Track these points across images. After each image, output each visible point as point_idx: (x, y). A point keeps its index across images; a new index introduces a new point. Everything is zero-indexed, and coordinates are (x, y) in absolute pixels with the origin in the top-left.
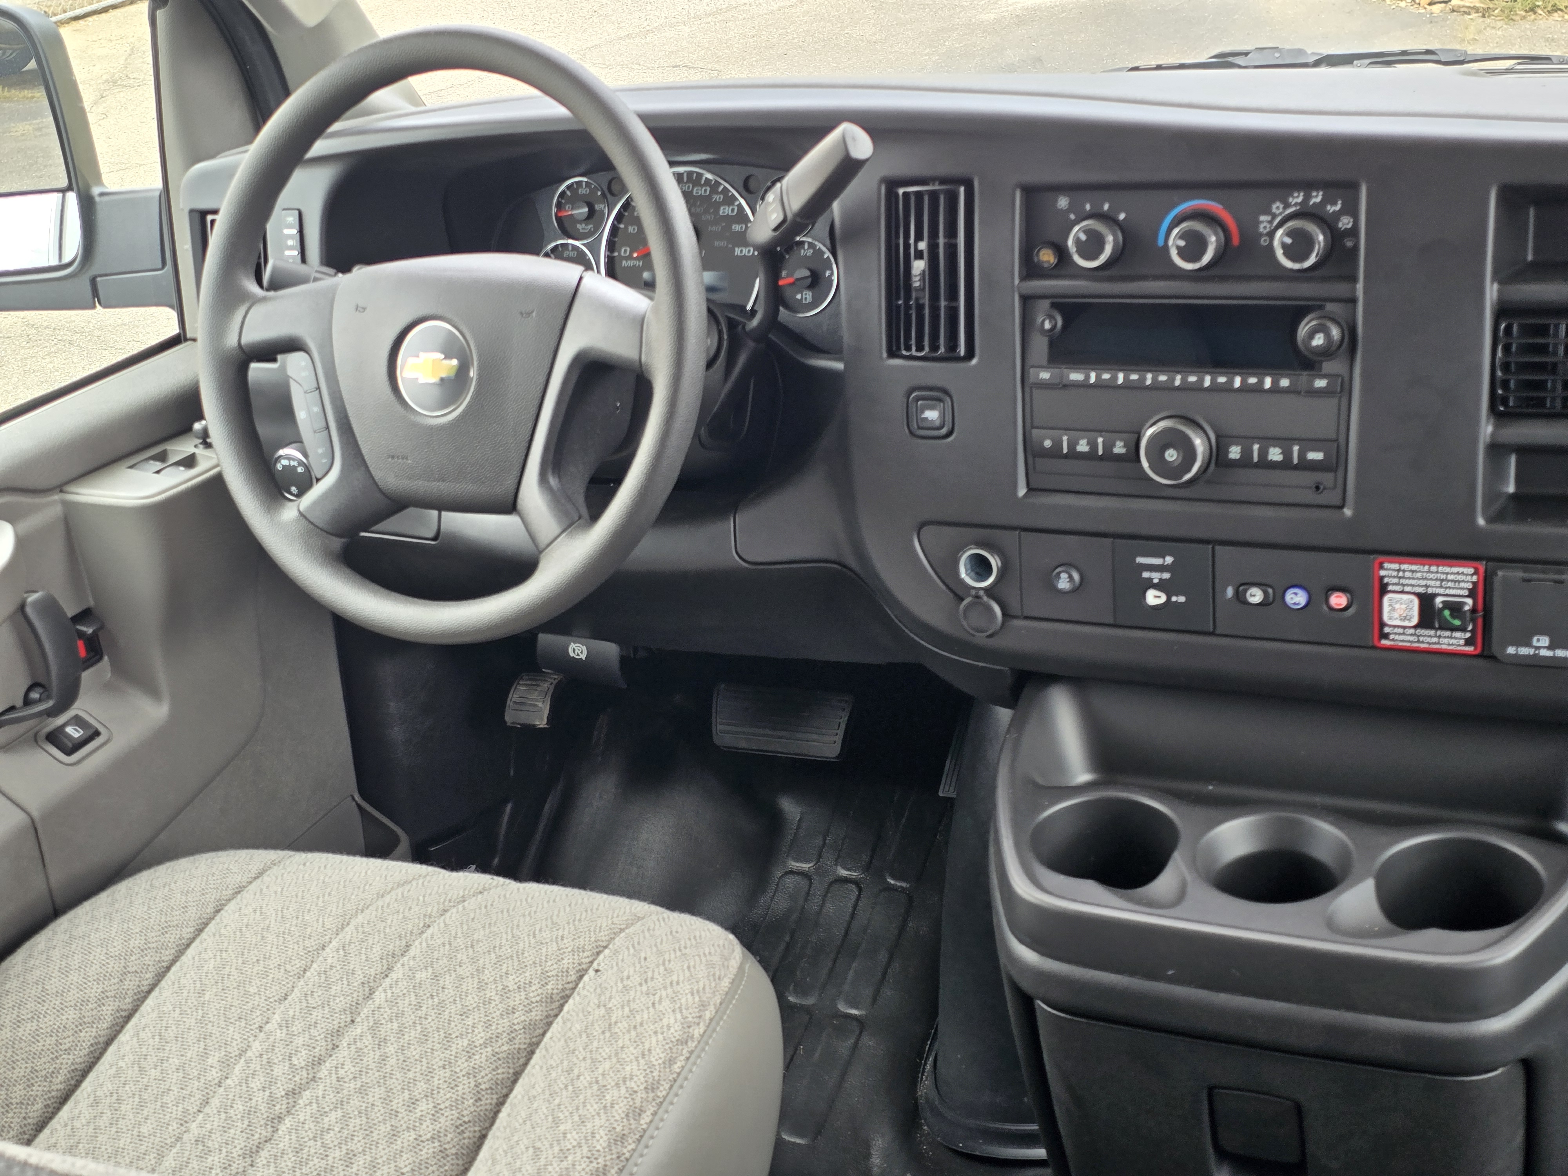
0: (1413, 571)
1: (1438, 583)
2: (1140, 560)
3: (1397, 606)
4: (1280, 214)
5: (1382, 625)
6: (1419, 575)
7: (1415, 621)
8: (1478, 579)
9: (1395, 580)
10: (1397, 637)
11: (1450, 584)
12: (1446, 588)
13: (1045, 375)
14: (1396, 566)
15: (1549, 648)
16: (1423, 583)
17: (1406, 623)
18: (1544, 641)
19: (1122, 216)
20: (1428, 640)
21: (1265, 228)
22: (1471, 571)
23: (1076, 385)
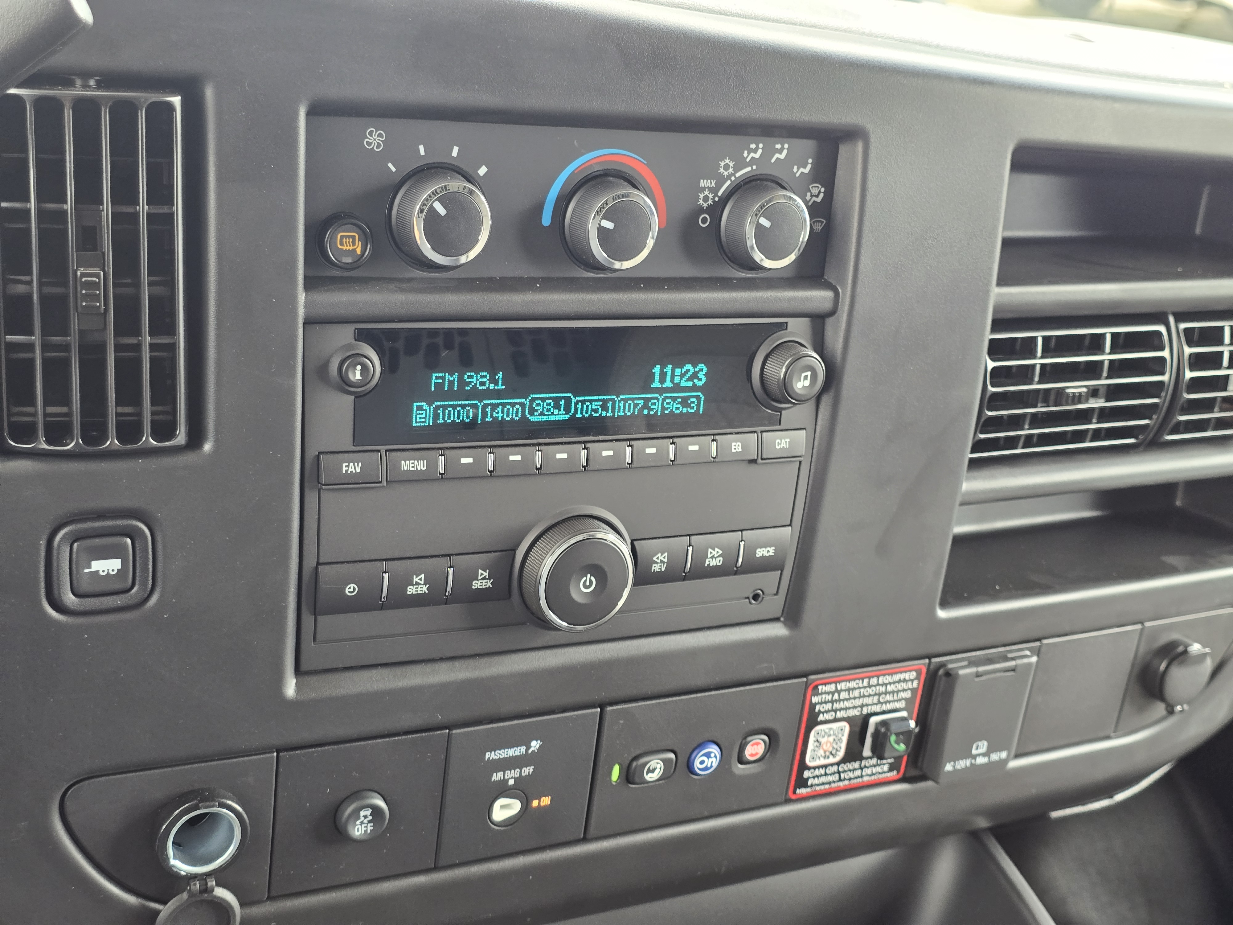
0: (849, 690)
1: (875, 699)
2: (490, 755)
3: (823, 740)
4: (729, 177)
5: (803, 767)
6: (856, 693)
7: (841, 754)
8: (919, 684)
9: (828, 706)
10: (816, 781)
11: (889, 697)
12: (886, 703)
13: (352, 468)
14: (831, 687)
15: (986, 754)
16: (858, 702)
17: (832, 760)
18: (982, 746)
19: (482, 171)
20: (851, 775)
21: (706, 199)
22: (913, 675)
23: (414, 479)
